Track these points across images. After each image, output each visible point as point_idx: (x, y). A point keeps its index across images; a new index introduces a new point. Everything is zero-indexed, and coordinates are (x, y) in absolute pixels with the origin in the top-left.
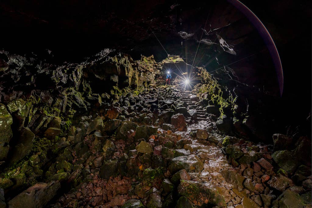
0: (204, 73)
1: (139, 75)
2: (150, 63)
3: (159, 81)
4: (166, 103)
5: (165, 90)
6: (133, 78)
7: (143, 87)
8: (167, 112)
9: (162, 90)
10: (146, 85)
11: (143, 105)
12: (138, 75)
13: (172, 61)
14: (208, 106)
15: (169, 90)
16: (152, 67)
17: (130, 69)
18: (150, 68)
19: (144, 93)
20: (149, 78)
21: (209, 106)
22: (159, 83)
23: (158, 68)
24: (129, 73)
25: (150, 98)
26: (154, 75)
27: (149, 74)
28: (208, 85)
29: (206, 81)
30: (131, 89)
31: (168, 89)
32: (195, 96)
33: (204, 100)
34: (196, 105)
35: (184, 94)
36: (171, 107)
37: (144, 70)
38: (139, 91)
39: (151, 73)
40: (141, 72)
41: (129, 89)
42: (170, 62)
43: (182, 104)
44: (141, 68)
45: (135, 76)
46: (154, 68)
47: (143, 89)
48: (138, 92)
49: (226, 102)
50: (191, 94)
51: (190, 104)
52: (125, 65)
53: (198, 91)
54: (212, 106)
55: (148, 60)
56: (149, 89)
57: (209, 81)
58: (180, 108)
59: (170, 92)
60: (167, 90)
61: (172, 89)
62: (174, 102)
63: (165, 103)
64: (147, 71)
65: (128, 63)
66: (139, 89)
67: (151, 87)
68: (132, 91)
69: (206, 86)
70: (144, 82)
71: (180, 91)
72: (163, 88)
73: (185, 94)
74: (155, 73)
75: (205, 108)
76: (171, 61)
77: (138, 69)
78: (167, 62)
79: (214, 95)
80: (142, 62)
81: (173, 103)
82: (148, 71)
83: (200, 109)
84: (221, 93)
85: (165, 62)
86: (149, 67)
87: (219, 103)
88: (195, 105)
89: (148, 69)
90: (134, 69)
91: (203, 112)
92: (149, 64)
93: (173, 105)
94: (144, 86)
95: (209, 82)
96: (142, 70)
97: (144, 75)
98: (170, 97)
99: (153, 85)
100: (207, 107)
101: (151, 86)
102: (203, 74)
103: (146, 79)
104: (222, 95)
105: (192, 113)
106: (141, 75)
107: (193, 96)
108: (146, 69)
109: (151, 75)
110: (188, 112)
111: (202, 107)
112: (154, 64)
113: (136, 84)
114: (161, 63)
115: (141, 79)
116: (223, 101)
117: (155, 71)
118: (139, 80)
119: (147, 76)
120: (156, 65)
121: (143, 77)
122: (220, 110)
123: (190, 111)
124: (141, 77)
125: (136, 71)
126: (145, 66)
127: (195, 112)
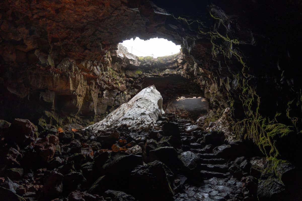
0: (209, 91)
1: (100, 96)
2: (120, 76)
6: (88, 100)
12: (99, 94)
13: (158, 74)
16: (124, 82)
17: (79, 82)
18: (119, 84)
24: (76, 88)
27: (118, 94)
28: (219, 109)
30: (83, 118)
32: (195, 126)
37: (109, 87)
39: (122, 92)
40: (104, 90)
41: (79, 118)
42: (155, 76)
43: (167, 141)
44: (103, 83)
45: (90, 94)
49: (276, 123)
50: (189, 124)
52: (69, 73)
53: (202, 122)
55: (116, 71)
64: (113, 88)
65: (76, 70)
68: (85, 121)
69: (215, 112)
70: (109, 107)
71: (168, 119)
76: (155, 74)
77: (96, 83)
78: (149, 76)
82: (116, 88)
83: (207, 151)
85: (146, 75)
86: (118, 82)
87: (246, 135)
89: (115, 86)
90: (89, 84)
91: (213, 157)
92: (118, 77)
95: (220, 102)
96: (105, 87)
102: (208, 93)
103: (111, 101)
104: (258, 108)
105: (187, 159)
106: (104, 95)
107: (191, 127)
108: (112, 85)
109: (121, 95)
110: (179, 157)
111: (210, 146)
112: (128, 79)
113: (92, 108)
114: (140, 78)
115: (103, 102)
116: (264, 123)
117: (130, 90)
118: (101, 103)
119: (113, 97)
120: (130, 79)
121: (107, 98)
122: (263, 146)
123: (183, 156)
124: (104, 98)
125: (94, 87)
126: (111, 79)
127: (195, 158)
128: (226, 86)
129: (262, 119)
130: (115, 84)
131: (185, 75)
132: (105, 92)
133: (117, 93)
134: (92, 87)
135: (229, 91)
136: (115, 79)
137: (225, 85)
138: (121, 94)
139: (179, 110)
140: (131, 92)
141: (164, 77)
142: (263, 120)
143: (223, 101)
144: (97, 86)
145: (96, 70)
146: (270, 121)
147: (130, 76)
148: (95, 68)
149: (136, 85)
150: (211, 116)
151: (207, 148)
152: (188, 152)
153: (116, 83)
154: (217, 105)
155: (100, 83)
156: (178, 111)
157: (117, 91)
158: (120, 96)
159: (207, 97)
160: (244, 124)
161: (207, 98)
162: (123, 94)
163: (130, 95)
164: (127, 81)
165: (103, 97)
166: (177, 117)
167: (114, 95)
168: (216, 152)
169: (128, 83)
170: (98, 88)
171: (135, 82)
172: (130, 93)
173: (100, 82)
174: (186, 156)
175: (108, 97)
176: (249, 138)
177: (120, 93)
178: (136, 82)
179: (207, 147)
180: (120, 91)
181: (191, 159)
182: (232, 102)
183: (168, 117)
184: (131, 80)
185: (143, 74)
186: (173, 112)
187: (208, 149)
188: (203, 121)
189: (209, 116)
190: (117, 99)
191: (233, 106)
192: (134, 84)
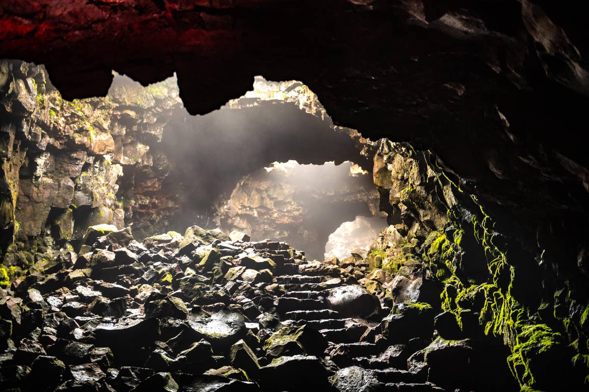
0: (390, 167)
1: (28, 173)
3: (142, 206)
4: (205, 337)
5: (185, 259)
7: (50, 240)
8: (222, 385)
9: (171, 260)
10: (68, 230)
11: (58, 349)
12: (22, 168)
14: (434, 346)
15: (214, 257)
16: (106, 125)
18: (92, 132)
19: (60, 276)
20: (85, 191)
21: (438, 344)
22: (141, 215)
23: (138, 131)
25: (100, 309)
26: (117, 171)
27: (86, 167)
28: (417, 227)
29: (403, 208)
31: (204, 251)
32: (355, 291)
33: (409, 312)
34: (370, 338)
35: (296, 280)
36: (233, 357)
37: (57, 144)
38: (19, 263)
39: (99, 158)
40: (39, 153)
43: (293, 338)
44: (39, 130)
46: (117, 130)
47: (50, 252)
48: (14, 269)
49: (538, 322)
50: (336, 281)
51: (335, 338)
54: (454, 343)
56: (88, 255)
57: (423, 208)
58: (286, 359)
59: (217, 267)
60: (198, 259)
61: (225, 253)
62: (249, 325)
63: (199, 336)
64: (72, 146)
66: (23, 255)
67: (102, 239)
69: (403, 233)
70: (56, 213)
71: (272, 263)
72: (176, 245)
73: (300, 277)
74: (123, 160)
75: (420, 358)
77: (20, 135)
79: (458, 282)
80: (46, 97)
81: (242, 333)
82: (83, 147)
83: (393, 361)
84: (505, 271)
86: (88, 126)
87: (488, 325)
88: (363, 343)
89: (78, 139)
91: (408, 378)
93: (241, 342)
94: (56, 233)
95: (421, 212)
96: (44, 143)
97: (55, 171)
98: (217, 298)
99: (113, 229)
100: (427, 350)
101: (100, 234)
102: (384, 171)
103: (66, 193)
104: (510, 285)
105: (352, 387)
106: (39, 171)
107: (344, 292)
108: (68, 137)
109: (97, 170)
110: (332, 380)
111: (399, 351)
112: (119, 113)
113: (7, 222)
114: (159, 110)
115: (35, 195)
116: (520, 319)
117: (121, 148)
118: (27, 200)
119: (71, 178)
120: (126, 113)
121: (49, 181)
122: (513, 364)
123: (343, 378)
124: (40, 180)
125: (11, 149)
126: (66, 118)
127: (371, 383)
128: (444, 193)
129: (517, 308)
130: (76, 132)
131: (310, 107)
132: (41, 161)
133: (83, 163)
134: (7, 150)
135: (452, 208)
136: (79, 117)
137: (442, 188)
138: (97, 164)
139: (273, 202)
140: (125, 154)
141: (240, 107)
142: (519, 311)
143: (430, 209)
144: (20, 142)
145: (24, 92)
146: (530, 315)
147: (128, 103)
148: (22, 84)
149: (143, 132)
150: (391, 244)
151: (394, 356)
152: (352, 368)
153: (81, 131)
154: (412, 215)
155: (30, 133)
156: (269, 207)
157: (84, 158)
158: (94, 173)
159: (382, 182)
160: (486, 296)
161: (380, 187)
162: (101, 165)
163: (122, 165)
164: (114, 119)
165: (37, 178)
166: (295, 254)
167: (73, 171)
168: (415, 366)
169: (116, 124)
170: (22, 149)
171: (139, 121)
172: (122, 159)
173: (30, 129)
174: (350, 378)
175: (52, 178)
176: (495, 334)
177: (95, 162)
178: (145, 121)
179: (391, 352)
180: (93, 156)
181: (362, 385)
182: (458, 234)
183: (271, 257)
184: (129, 115)
185: (170, 97)
186: (251, 209)
187: (396, 357)
188: (365, 256)
189: (385, 245)
190: (84, 185)
191: (460, 245)
192: (135, 128)
